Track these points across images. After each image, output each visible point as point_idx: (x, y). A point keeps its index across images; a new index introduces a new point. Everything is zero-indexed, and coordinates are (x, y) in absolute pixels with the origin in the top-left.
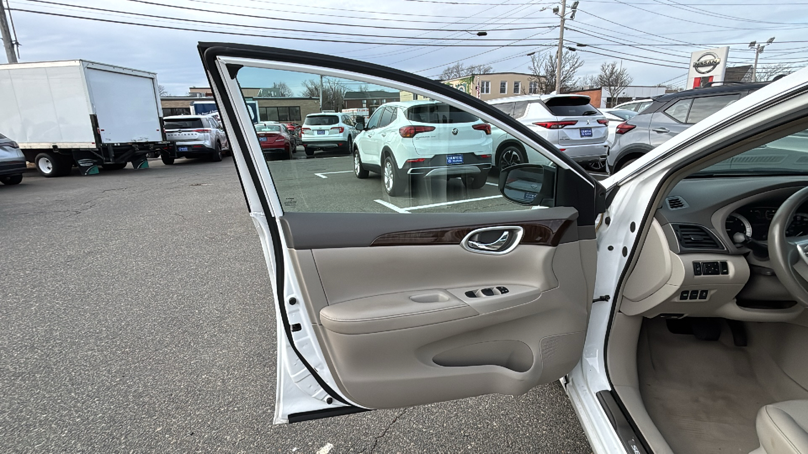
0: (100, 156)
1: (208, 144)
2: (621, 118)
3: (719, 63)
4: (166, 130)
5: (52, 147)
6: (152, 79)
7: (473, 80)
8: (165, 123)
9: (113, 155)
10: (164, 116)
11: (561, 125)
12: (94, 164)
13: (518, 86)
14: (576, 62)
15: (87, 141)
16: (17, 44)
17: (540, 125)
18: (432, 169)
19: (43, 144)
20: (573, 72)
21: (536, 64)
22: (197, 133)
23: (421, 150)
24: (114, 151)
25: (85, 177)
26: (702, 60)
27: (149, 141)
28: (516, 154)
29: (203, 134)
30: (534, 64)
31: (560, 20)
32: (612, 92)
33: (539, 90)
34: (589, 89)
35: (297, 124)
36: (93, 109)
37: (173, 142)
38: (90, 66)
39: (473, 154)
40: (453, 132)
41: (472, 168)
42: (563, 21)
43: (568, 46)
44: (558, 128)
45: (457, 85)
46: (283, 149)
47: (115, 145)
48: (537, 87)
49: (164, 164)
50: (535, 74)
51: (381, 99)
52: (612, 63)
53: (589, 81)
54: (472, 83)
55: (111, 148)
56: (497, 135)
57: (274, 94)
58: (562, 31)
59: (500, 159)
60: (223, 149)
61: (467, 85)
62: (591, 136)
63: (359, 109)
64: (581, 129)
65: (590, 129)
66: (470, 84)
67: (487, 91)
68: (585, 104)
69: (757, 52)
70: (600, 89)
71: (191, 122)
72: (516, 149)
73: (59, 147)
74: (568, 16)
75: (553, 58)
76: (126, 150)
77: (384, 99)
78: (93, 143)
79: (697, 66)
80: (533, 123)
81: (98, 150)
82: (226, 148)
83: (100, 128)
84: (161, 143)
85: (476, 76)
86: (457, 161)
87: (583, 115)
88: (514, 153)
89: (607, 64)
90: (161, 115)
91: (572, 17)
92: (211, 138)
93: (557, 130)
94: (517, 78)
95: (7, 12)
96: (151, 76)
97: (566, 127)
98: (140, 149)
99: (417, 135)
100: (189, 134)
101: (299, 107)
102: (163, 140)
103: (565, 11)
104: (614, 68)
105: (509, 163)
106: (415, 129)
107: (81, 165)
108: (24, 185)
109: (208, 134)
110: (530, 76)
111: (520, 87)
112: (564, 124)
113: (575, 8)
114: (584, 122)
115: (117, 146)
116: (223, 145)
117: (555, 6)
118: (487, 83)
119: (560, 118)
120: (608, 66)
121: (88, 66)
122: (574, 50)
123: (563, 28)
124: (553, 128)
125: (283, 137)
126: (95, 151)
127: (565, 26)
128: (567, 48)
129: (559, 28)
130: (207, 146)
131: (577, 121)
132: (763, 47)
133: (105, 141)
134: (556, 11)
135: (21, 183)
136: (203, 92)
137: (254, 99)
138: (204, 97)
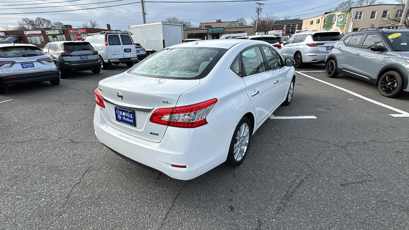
5: (153, 50)
7: (350, 12)
10: (184, 39)
11: (316, 45)
13: (386, 13)
16: (146, 14)
17: (308, 45)
28: (299, 56)
36: (164, 38)
44: (314, 46)
45: (338, 15)
50: (401, 4)
51: (295, 24)
54: (348, 13)
57: (234, 25)
61: (345, 14)
63: (277, 31)
64: (327, 47)
66: (347, 14)
67: (360, 18)
77: (297, 24)
83: (165, 44)
85: (352, 9)
87: (331, 40)
93: (313, 47)
94: (385, 8)
95: (144, 3)
96: (181, 25)
114: (329, 43)
118: (361, 14)
119: (316, 42)
121: (164, 24)
131: (325, 43)
136: (205, 25)
137: (224, 28)
138: (204, 28)
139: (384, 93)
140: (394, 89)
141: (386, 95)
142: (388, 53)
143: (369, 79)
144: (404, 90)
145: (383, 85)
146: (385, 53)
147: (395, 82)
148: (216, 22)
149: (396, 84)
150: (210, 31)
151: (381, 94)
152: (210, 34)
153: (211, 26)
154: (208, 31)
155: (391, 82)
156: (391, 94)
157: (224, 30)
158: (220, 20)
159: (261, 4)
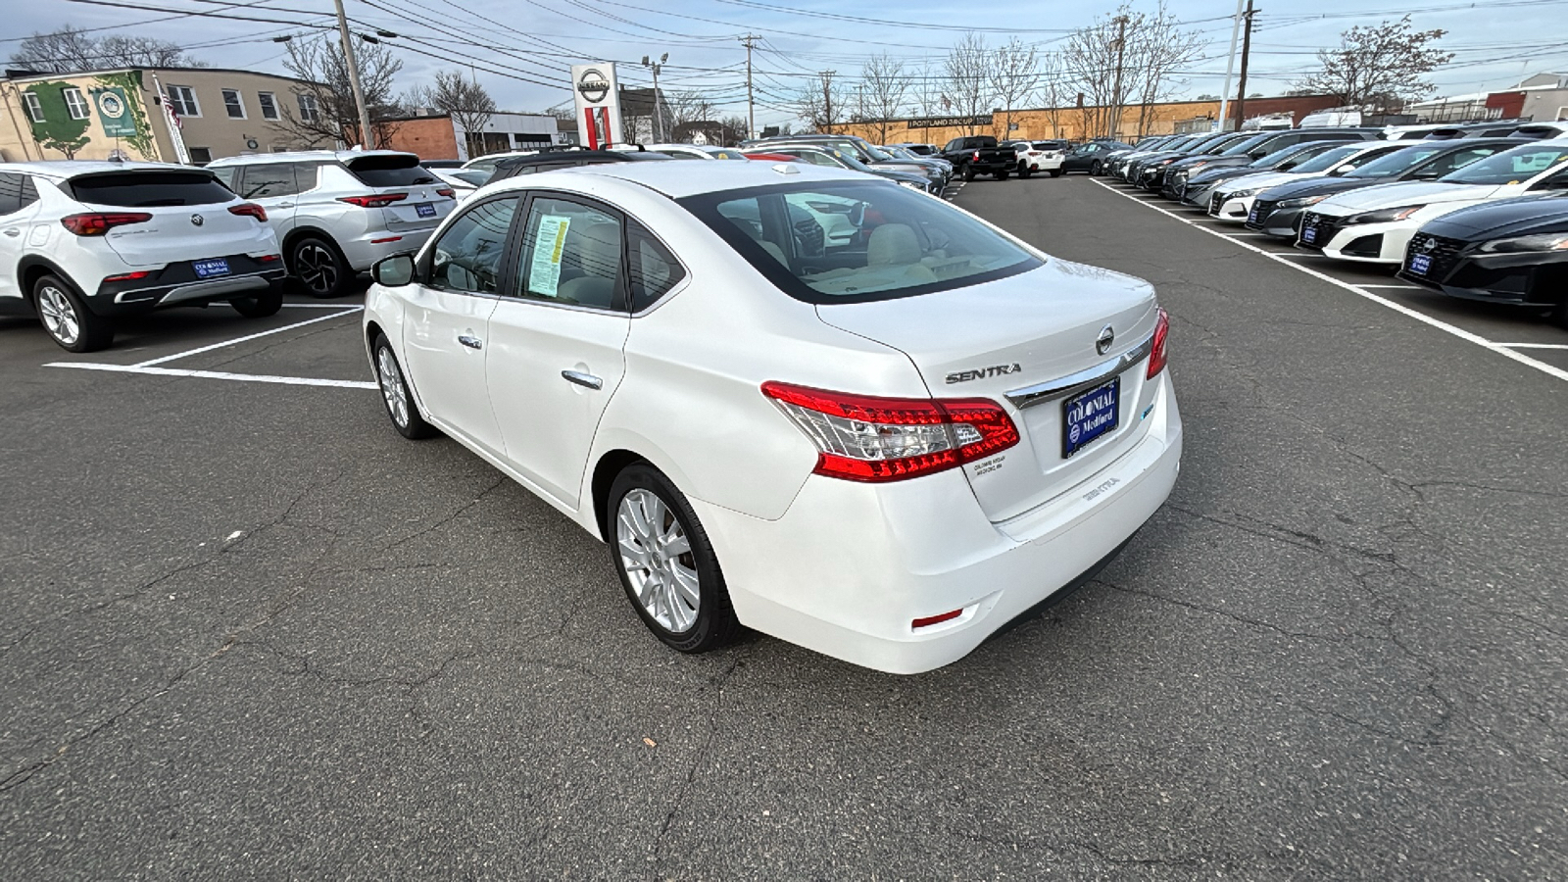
2: (472, 183)
3: (609, 88)
7: (140, 82)
11: (384, 200)
13: (270, 102)
14: (387, 60)
17: (346, 200)
18: (171, 289)
20: (386, 80)
21: (299, 57)
23: (131, 256)
26: (587, 79)
28: (321, 250)
30: (295, 58)
32: (467, 125)
33: (324, 114)
34: (426, 114)
39: (245, 255)
40: (193, 221)
41: (253, 280)
43: (360, 32)
44: (380, 206)
45: (90, 89)
48: (317, 109)
50: (304, 79)
52: (454, 72)
53: (423, 97)
54: (138, 87)
56: (276, 220)
59: (295, 261)
61: (126, 91)
62: (435, 214)
64: (417, 206)
65: (430, 204)
66: (134, 88)
67: (192, 110)
68: (412, 166)
69: (652, 73)
70: (448, 116)
72: (319, 241)
75: (335, 48)
79: (583, 89)
80: (337, 199)
85: (145, 72)
86: (217, 270)
87: (414, 184)
88: (318, 249)
89: (446, 74)
93: (379, 208)
94: (266, 86)
97: (391, 204)
99: (114, 230)
104: (459, 81)
105: (315, 266)
106: (104, 219)
110: (294, 84)
111: (275, 103)
112: (388, 199)
114: (418, 193)
118: (186, 91)
119: (380, 191)
120: (448, 77)
122: (374, 41)
124: (372, 206)
128: (359, 35)
131: (407, 194)
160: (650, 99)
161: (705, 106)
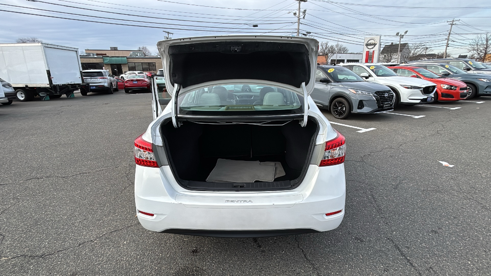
0: (52, 91)
1: (106, 85)
3: (376, 44)
4: (84, 78)
5: (25, 86)
6: (76, 51)
8: (83, 74)
9: (59, 91)
10: (83, 70)
12: (47, 95)
15: (45, 83)
19: (20, 85)
22: (100, 79)
24: (59, 88)
25: (43, 102)
26: (369, 42)
27: (76, 83)
29: (103, 80)
31: (297, 19)
35: (154, 73)
36: (48, 67)
37: (88, 84)
38: (46, 46)
42: (299, 19)
46: (146, 87)
47: (60, 85)
49: (82, 95)
52: (326, 42)
55: (58, 87)
57: (140, 55)
58: (299, 25)
60: (113, 88)
69: (400, 38)
71: (96, 73)
73: (29, 86)
74: (302, 17)
76: (65, 88)
78: (48, 84)
79: (367, 45)
81: (50, 88)
82: (115, 87)
83: (52, 77)
84: (82, 84)
90: (81, 70)
91: (304, 17)
92: (108, 82)
96: (76, 50)
98: (72, 87)
100: (96, 80)
101: (155, 63)
102: (83, 83)
103: (300, 14)
104: (327, 45)
107: (41, 95)
108: (13, 105)
109: (106, 80)
113: (305, 13)
115: (61, 86)
116: (113, 85)
117: (294, 12)
120: (324, 44)
121: (45, 46)
122: (305, 35)
123: (299, 23)
125: (146, 81)
126: (49, 88)
127: (300, 22)
128: (301, 34)
129: (297, 23)
130: (106, 86)
132: (403, 35)
133: (54, 83)
134: (295, 14)
135: (11, 104)
136: (95, 52)
137: (127, 58)
138: (96, 56)
139: (337, 116)
140: (344, 112)
141: (339, 117)
142: (332, 84)
143: (322, 106)
144: (352, 112)
145: (335, 110)
146: (330, 84)
147: (344, 107)
148: (110, 49)
149: (344, 108)
150: (107, 60)
151: (335, 117)
152: (107, 64)
153: (106, 54)
154: (104, 61)
155: (341, 107)
156: (343, 116)
157: (127, 60)
158: (116, 47)
159: (170, 33)
160: (397, 47)
161: (427, 48)
